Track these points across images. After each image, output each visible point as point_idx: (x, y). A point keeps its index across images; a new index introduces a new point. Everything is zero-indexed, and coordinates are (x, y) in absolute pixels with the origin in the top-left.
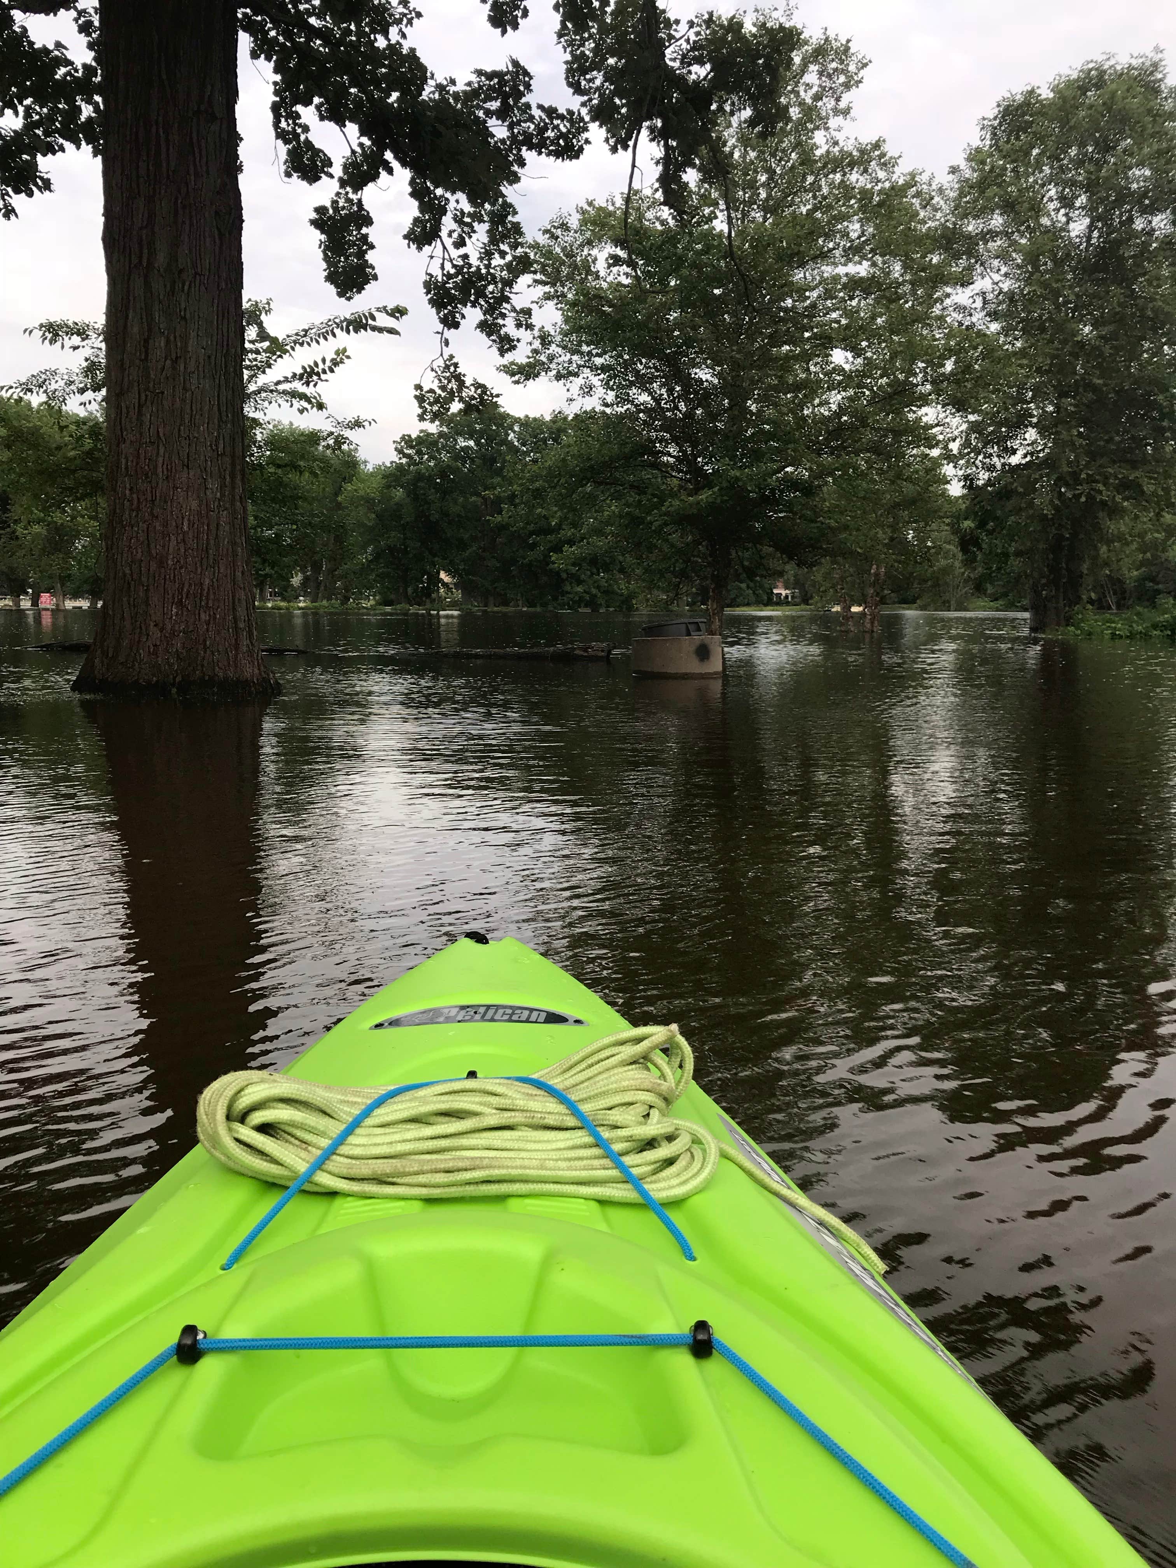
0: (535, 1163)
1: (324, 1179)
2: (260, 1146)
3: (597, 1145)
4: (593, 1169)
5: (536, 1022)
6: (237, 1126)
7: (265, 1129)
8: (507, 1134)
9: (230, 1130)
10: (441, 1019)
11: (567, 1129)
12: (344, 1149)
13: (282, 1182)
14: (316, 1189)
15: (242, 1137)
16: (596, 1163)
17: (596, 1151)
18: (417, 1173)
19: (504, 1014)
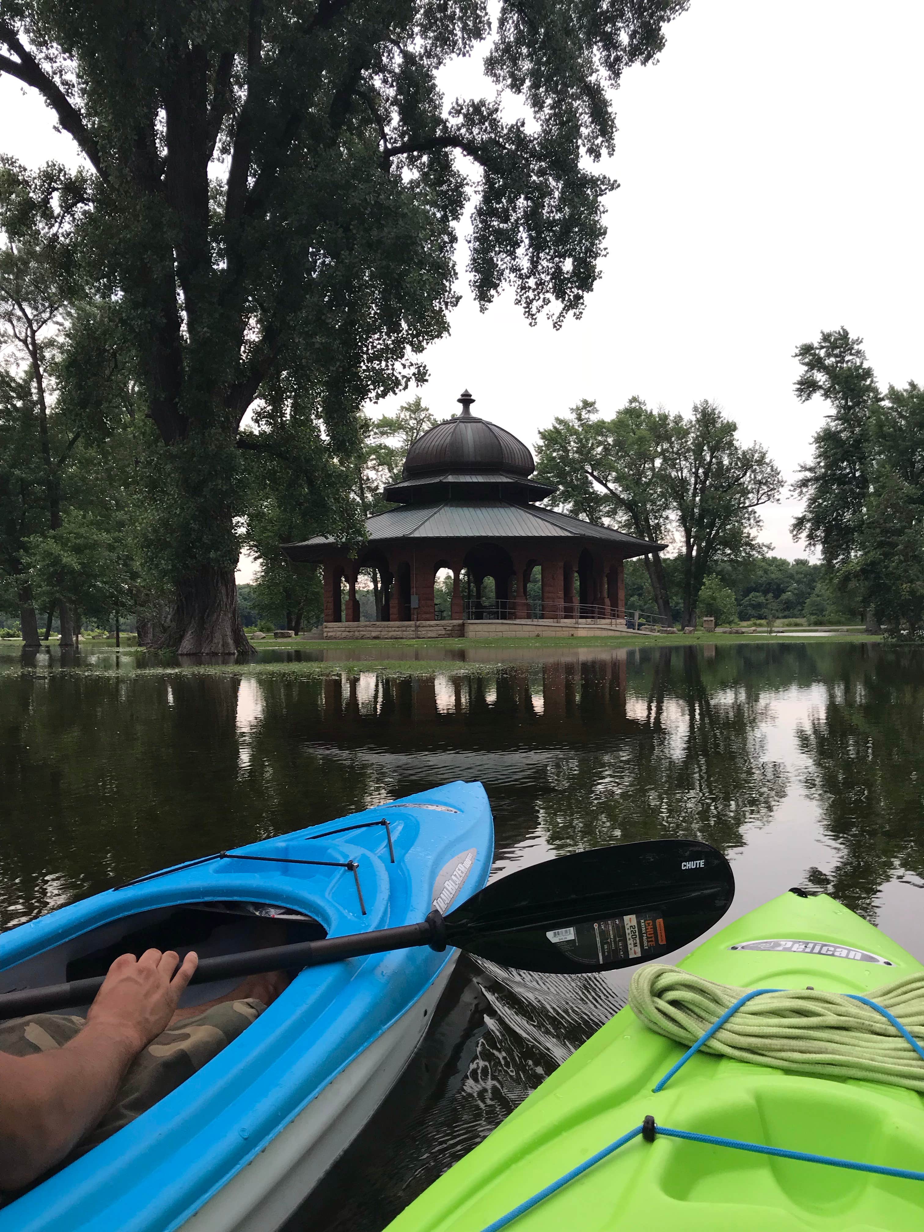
0: (868, 1055)
1: (717, 1045)
2: (672, 1015)
3: (914, 1051)
4: (911, 1066)
5: (854, 959)
6: (657, 1000)
7: (674, 1003)
8: (844, 1033)
9: (653, 1002)
10: (781, 948)
11: (889, 1036)
12: (728, 1026)
13: (686, 1042)
14: (708, 1050)
15: (660, 1007)
16: (914, 1063)
17: (912, 1054)
18: (780, 1050)
19: (828, 950)
